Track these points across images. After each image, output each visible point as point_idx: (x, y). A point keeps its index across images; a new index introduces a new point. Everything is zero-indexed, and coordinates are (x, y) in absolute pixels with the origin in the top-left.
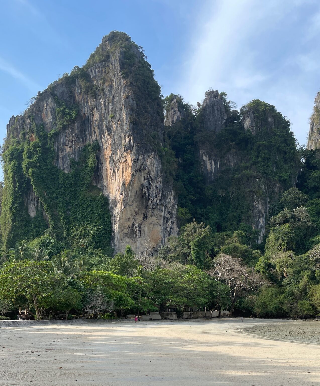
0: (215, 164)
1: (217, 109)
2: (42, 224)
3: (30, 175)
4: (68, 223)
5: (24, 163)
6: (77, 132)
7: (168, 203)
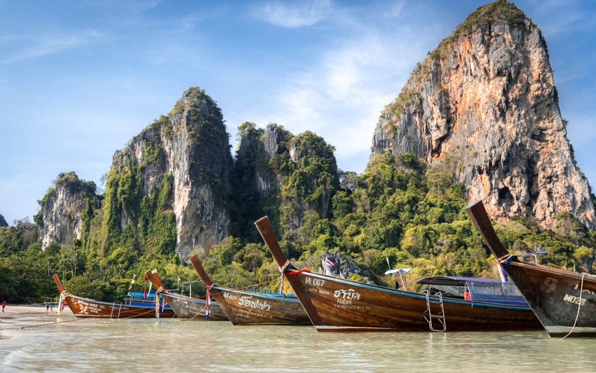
0: (267, 184)
1: (272, 141)
2: (129, 235)
3: (122, 200)
4: (146, 234)
5: (119, 190)
6: (159, 165)
7: (220, 219)
